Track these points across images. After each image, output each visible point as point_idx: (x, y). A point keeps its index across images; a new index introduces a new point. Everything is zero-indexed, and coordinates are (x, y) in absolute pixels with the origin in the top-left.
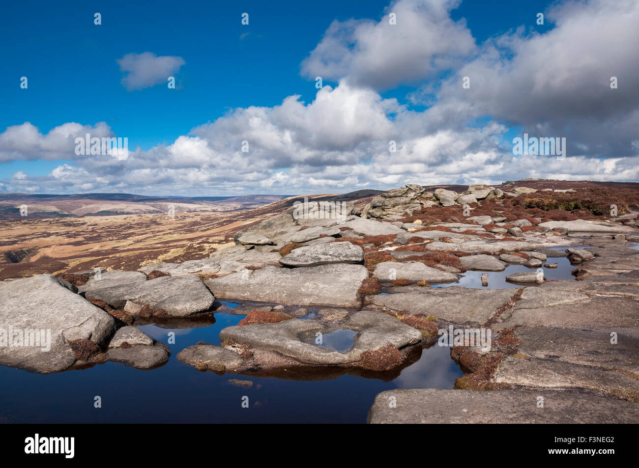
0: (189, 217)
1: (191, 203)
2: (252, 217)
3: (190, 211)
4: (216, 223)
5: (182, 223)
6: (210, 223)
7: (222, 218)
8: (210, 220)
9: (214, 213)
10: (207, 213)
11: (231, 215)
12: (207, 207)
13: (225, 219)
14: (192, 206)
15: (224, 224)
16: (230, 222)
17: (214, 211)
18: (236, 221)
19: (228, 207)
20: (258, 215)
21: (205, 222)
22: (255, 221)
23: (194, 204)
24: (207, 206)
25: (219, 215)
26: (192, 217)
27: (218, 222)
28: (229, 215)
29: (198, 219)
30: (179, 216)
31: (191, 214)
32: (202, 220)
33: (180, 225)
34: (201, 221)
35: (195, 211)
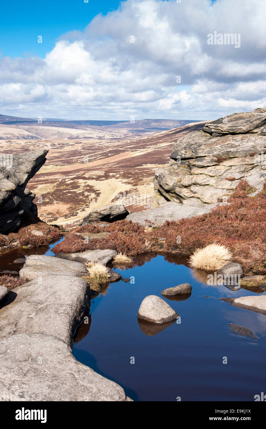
0: (68, 145)
1: (73, 128)
2: (144, 147)
3: (71, 138)
4: (99, 153)
5: (60, 152)
6: (92, 153)
7: (108, 147)
8: (92, 150)
9: (98, 141)
10: (91, 141)
11: (119, 144)
12: (91, 134)
13: (111, 149)
14: (74, 132)
15: (110, 155)
16: (117, 152)
17: (100, 138)
18: (124, 151)
19: (117, 134)
20: (151, 145)
21: (87, 152)
22: (146, 152)
23: (76, 128)
24: (92, 132)
25: (104, 143)
26: (72, 145)
27: (101, 152)
28: (116, 144)
29: (79, 147)
30: (56, 144)
31: (71, 142)
32: (83, 149)
33: (57, 155)
34: (82, 151)
35: (77, 138)
